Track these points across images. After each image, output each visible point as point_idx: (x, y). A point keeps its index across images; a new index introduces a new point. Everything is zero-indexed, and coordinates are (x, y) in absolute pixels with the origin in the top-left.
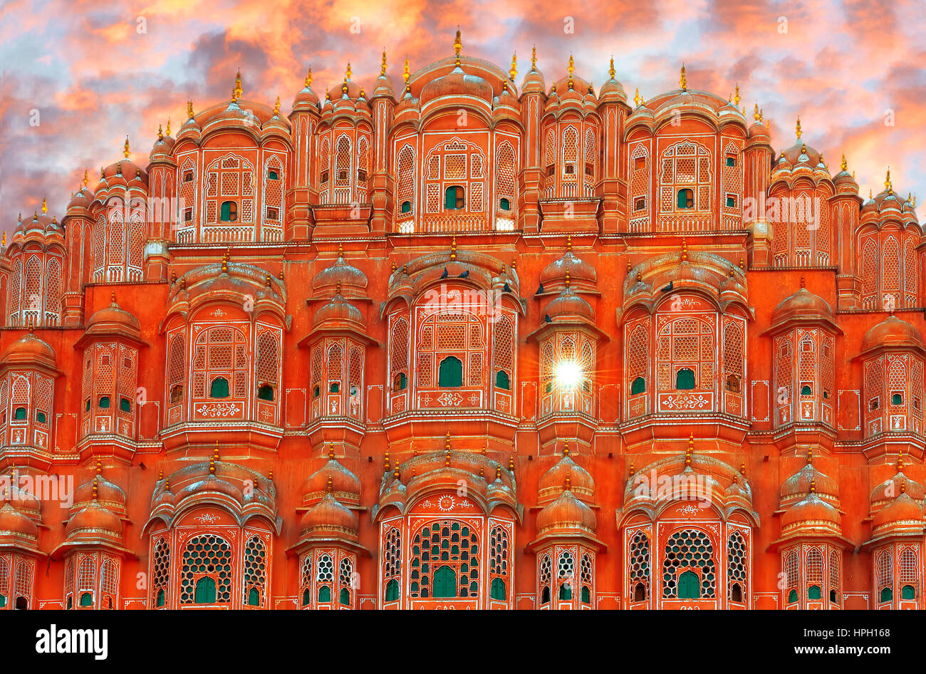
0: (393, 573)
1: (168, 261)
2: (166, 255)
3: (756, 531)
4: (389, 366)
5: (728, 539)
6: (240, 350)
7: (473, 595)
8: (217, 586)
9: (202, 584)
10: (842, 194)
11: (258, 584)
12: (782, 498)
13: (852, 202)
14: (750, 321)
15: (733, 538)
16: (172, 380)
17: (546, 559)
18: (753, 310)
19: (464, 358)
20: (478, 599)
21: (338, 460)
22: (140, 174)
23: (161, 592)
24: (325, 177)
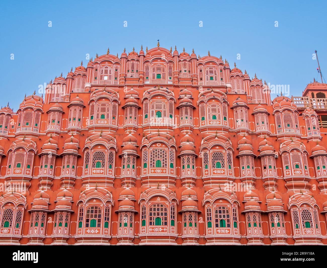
0: (145, 161)
1: (91, 88)
2: (90, 86)
3: (233, 152)
4: (144, 113)
5: (227, 154)
6: (108, 108)
7: (166, 167)
8: (101, 164)
9: (98, 163)
10: (246, 79)
11: (112, 163)
12: (238, 145)
13: (249, 80)
14: (228, 105)
15: (228, 154)
16: (91, 114)
17: (183, 158)
18: (228, 103)
19: (162, 112)
20: (167, 168)
21: (131, 134)
22: (85, 69)
23: (87, 165)
24: (128, 71)
